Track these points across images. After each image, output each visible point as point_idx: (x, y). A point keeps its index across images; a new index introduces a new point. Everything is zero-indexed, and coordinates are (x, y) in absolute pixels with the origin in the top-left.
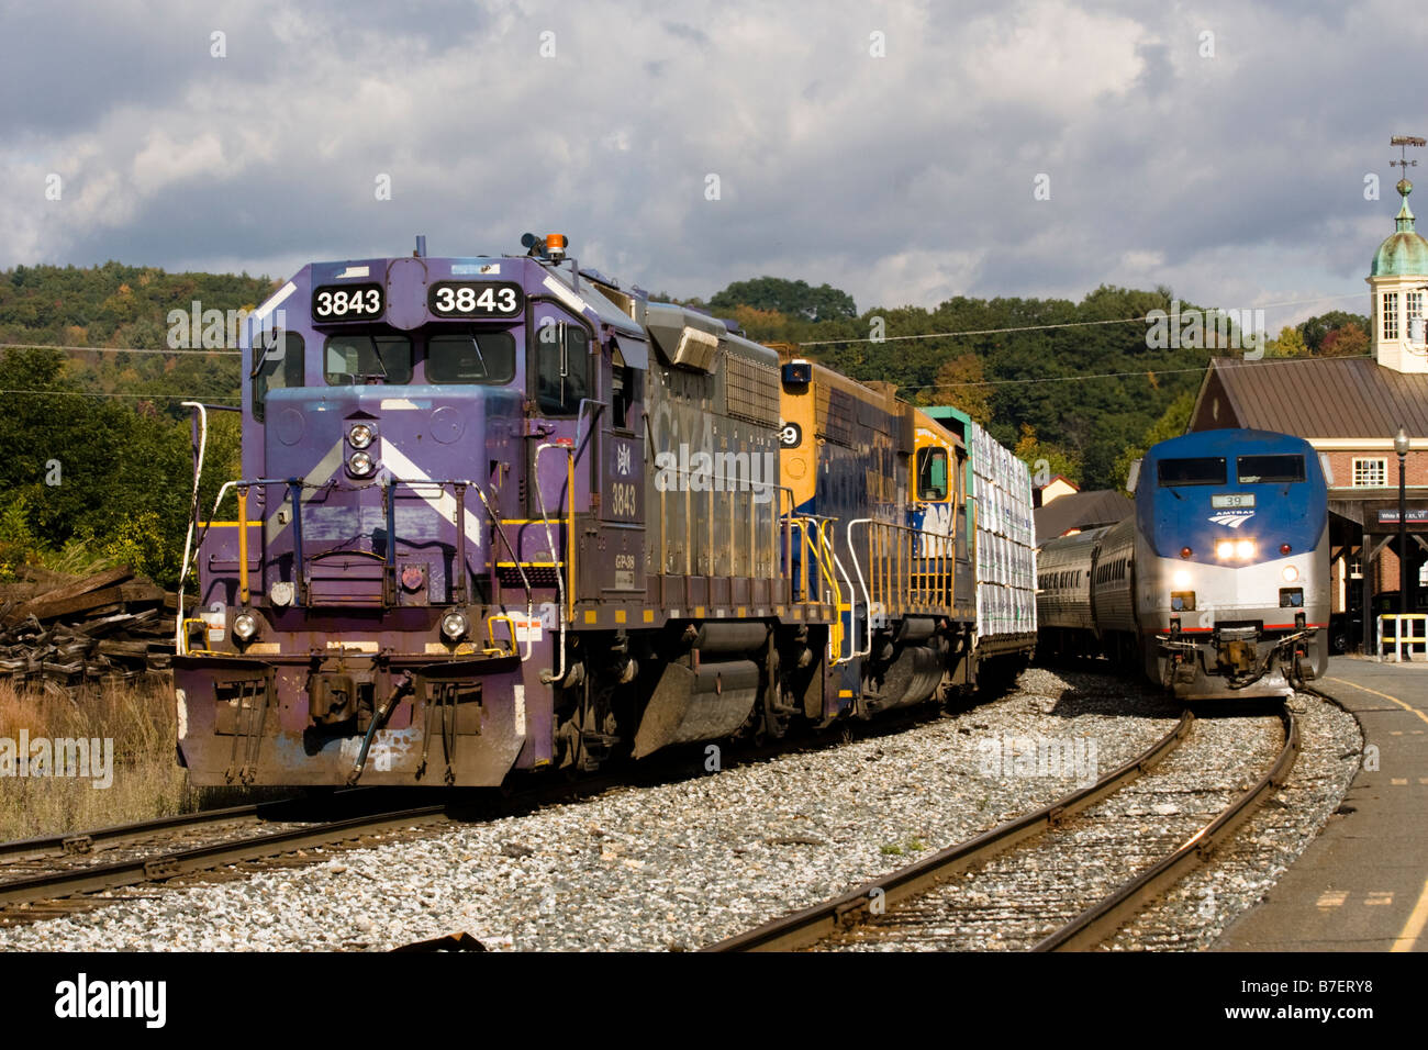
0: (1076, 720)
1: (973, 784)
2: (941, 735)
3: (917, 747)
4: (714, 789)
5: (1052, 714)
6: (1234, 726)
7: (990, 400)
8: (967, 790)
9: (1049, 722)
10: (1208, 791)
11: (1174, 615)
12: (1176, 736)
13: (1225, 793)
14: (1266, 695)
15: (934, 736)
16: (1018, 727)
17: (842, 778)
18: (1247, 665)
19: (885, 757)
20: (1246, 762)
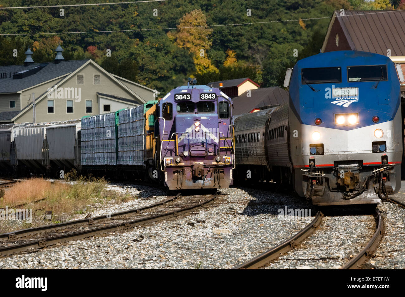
0: (256, 217)
1: (194, 255)
2: (177, 227)
3: (163, 234)
4: (43, 259)
5: (243, 214)
6: (346, 220)
7: (210, 36)
8: (190, 258)
9: (240, 218)
10: (330, 259)
11: (311, 157)
12: (313, 226)
13: (339, 260)
14: (365, 203)
15: (173, 227)
16: (222, 222)
17: (118, 251)
18: (354, 186)
19: (144, 239)
20: (352, 241)
